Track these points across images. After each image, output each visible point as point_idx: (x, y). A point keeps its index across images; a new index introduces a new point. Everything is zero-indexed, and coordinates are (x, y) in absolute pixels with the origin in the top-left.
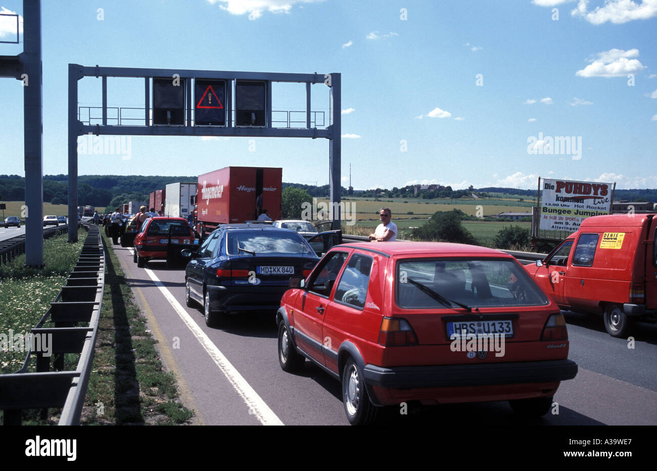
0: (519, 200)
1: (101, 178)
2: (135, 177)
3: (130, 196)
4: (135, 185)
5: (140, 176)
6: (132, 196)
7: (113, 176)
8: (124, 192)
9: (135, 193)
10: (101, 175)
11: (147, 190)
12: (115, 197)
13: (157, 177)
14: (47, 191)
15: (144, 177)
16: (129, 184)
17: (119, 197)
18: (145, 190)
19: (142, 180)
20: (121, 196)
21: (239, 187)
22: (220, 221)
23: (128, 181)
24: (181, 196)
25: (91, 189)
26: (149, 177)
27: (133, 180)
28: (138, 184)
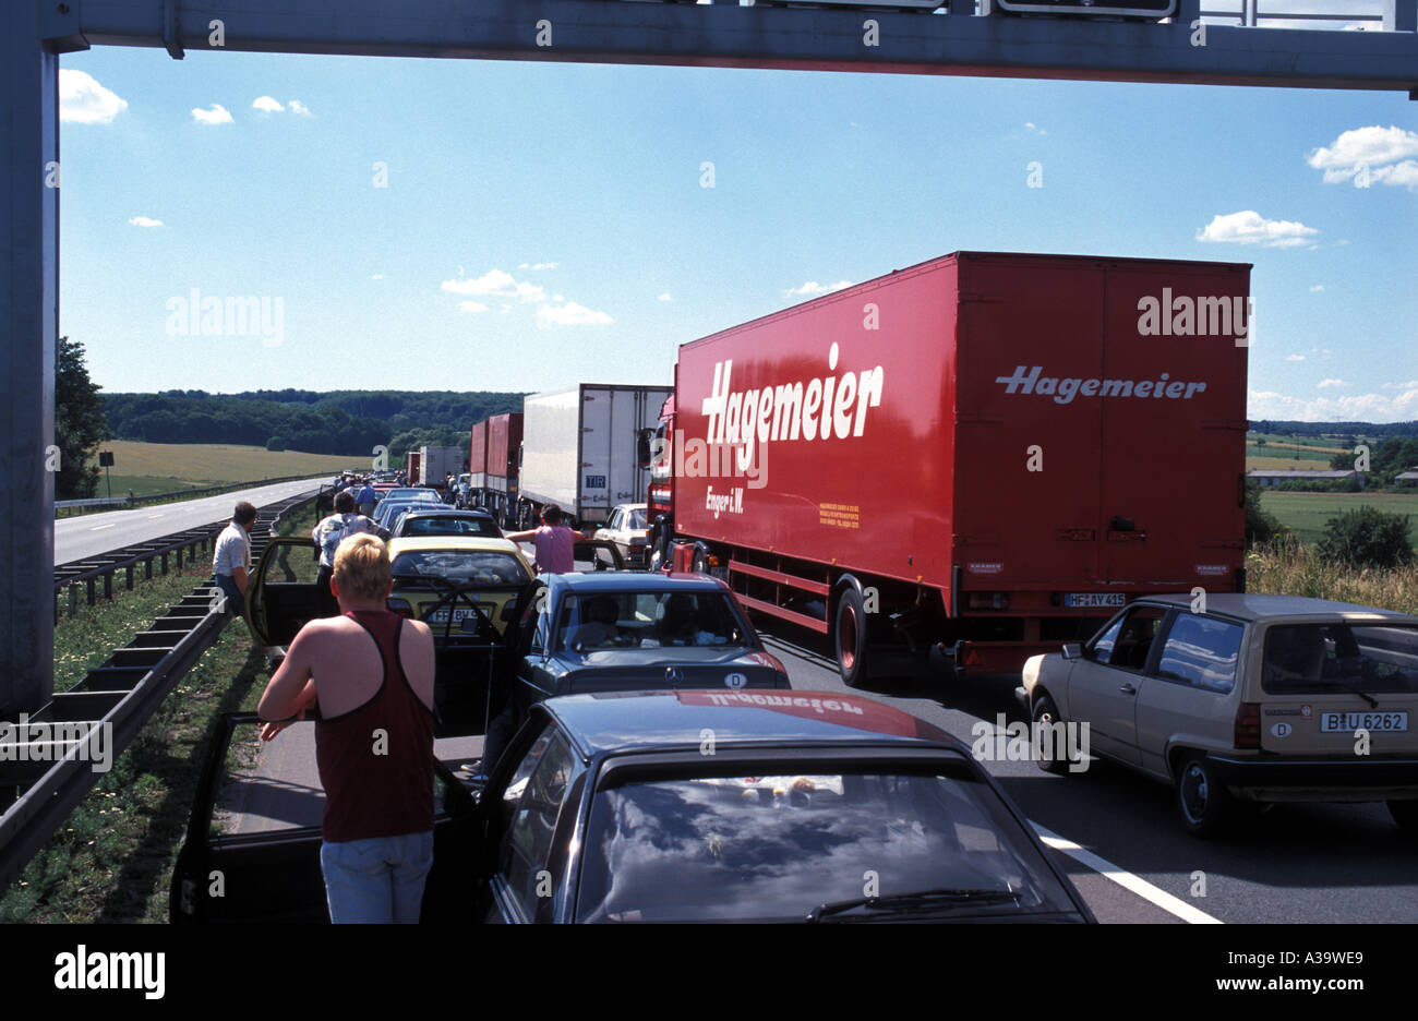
0: (1256, 443)
1: (370, 396)
2: (438, 394)
3: (428, 433)
4: (439, 411)
5: (449, 393)
6: (432, 434)
7: (393, 392)
8: (416, 426)
9: (439, 428)
10: (370, 390)
11: (464, 420)
12: (398, 435)
13: (484, 393)
14: (260, 423)
15: (456, 394)
16: (423, 409)
17: (405, 435)
18: (458, 422)
19: (453, 401)
20: (410, 434)
21: (1010, 374)
22: (843, 560)
23: (423, 403)
24: (582, 430)
25: (348, 419)
26: (468, 394)
27: (434, 400)
28: (444, 408)
